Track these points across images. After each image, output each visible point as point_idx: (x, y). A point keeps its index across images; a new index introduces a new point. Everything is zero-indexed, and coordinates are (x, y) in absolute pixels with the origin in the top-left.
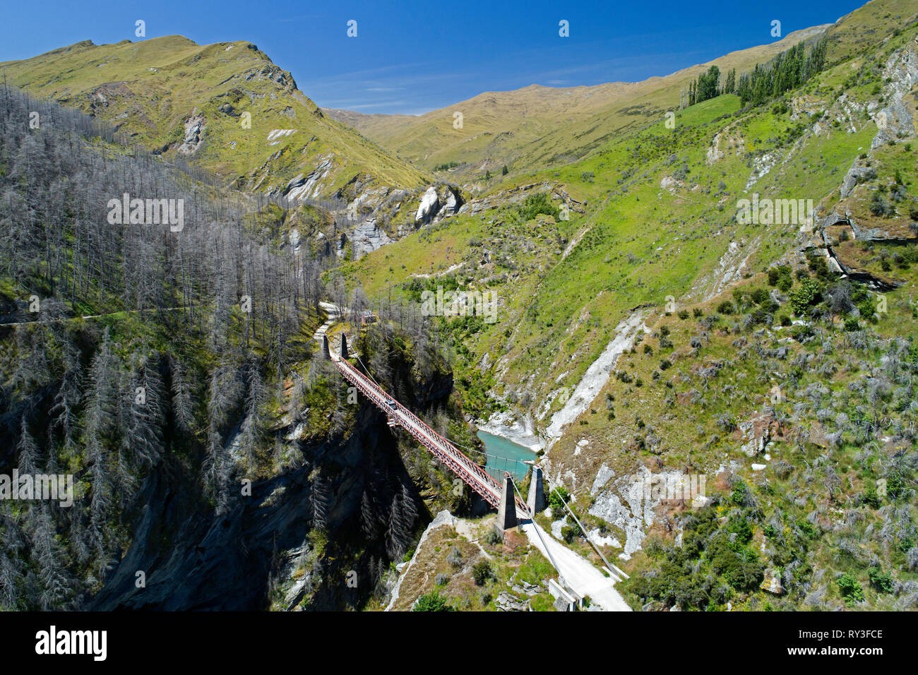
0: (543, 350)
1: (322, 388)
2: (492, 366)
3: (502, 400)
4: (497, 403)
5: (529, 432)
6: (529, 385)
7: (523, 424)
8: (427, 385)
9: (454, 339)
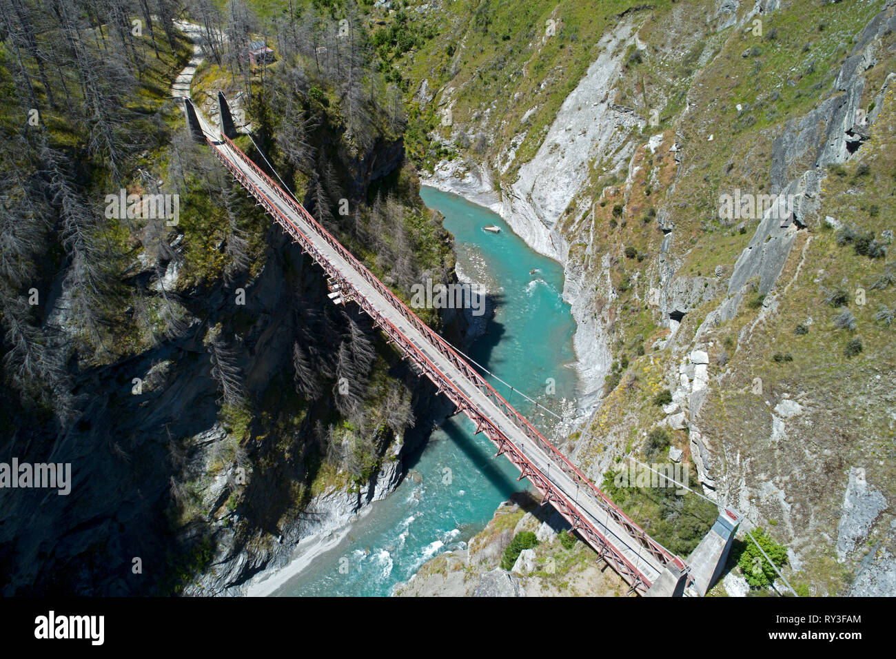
0: (499, 74)
1: (198, 197)
2: (434, 98)
3: (449, 144)
4: (443, 148)
5: (487, 187)
6: (484, 124)
7: (478, 175)
8: (368, 159)
9: (380, 59)
